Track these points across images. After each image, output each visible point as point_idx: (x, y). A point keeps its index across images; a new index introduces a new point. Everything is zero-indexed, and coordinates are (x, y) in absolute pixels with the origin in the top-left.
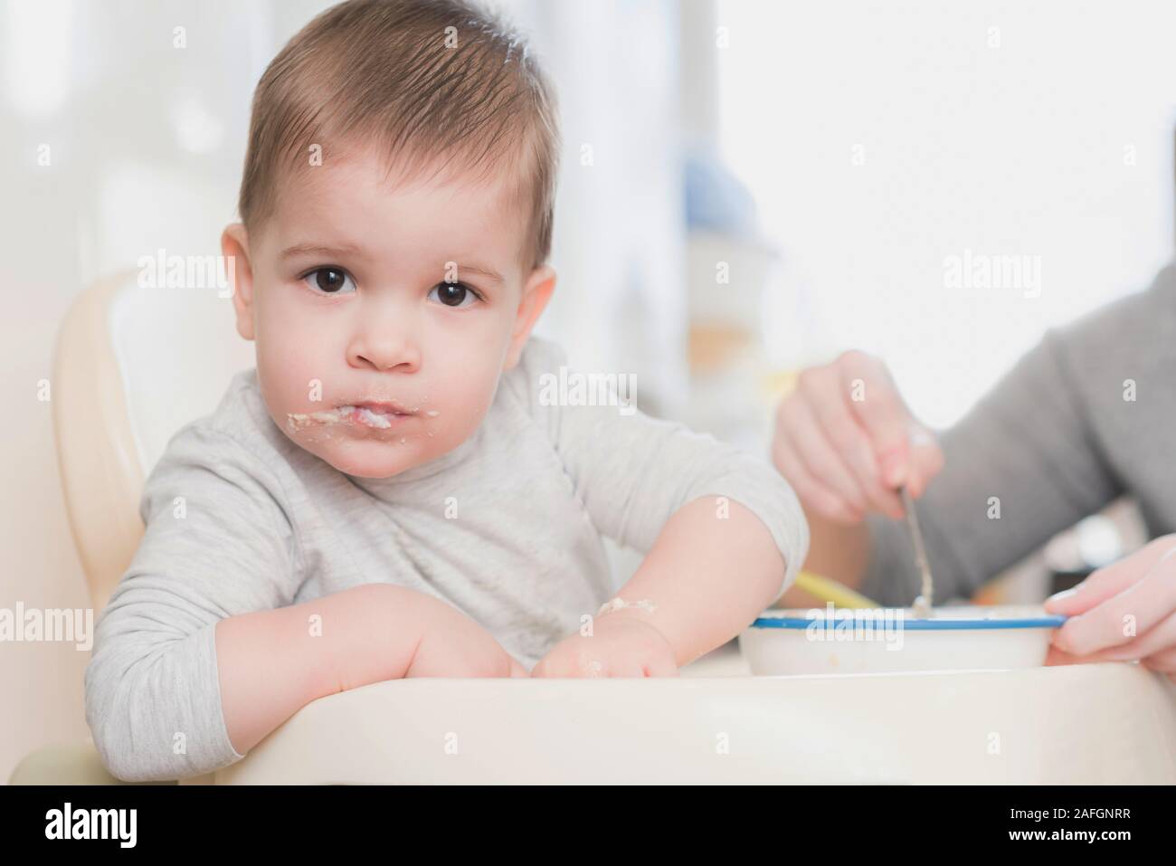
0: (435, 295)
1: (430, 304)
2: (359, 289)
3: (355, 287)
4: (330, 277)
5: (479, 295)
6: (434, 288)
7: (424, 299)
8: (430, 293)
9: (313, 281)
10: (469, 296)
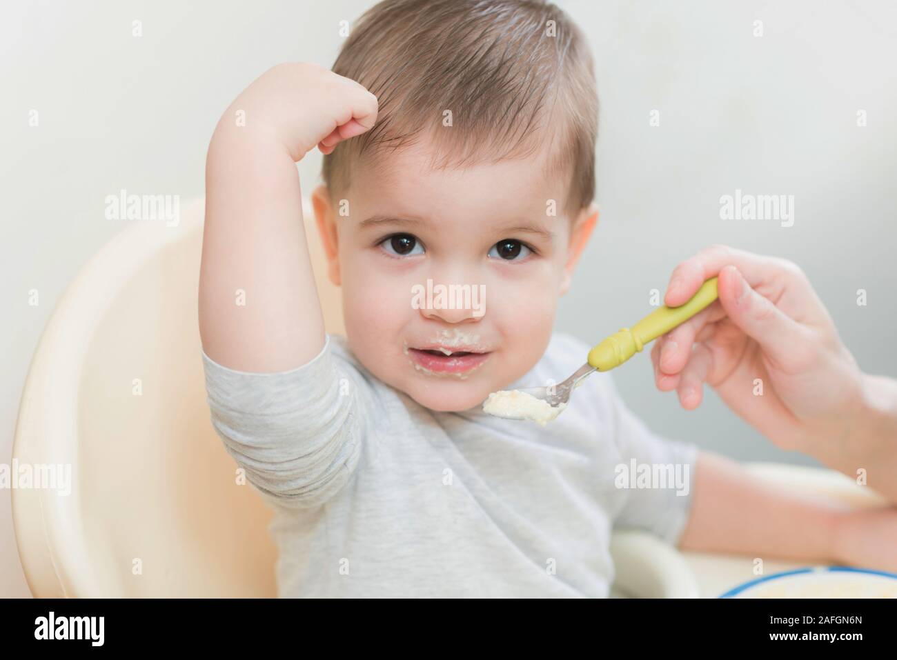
0: (495, 253)
1: (491, 261)
2: (428, 253)
3: (425, 251)
4: (403, 242)
5: (533, 250)
6: (494, 245)
7: (485, 258)
8: (489, 252)
9: (388, 246)
10: (524, 252)
